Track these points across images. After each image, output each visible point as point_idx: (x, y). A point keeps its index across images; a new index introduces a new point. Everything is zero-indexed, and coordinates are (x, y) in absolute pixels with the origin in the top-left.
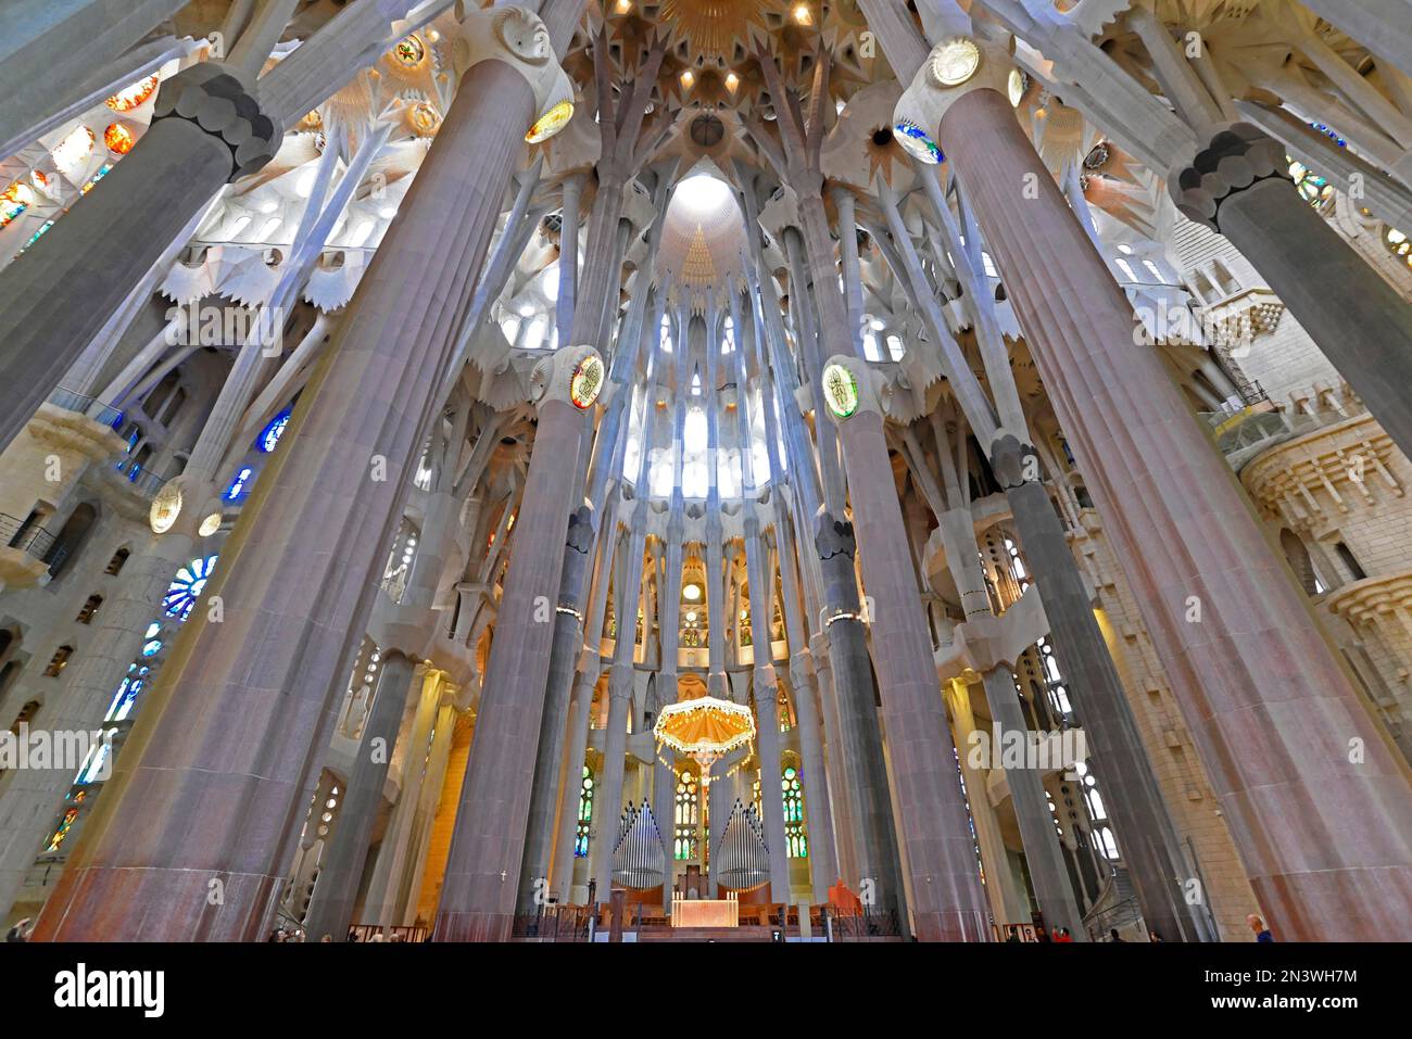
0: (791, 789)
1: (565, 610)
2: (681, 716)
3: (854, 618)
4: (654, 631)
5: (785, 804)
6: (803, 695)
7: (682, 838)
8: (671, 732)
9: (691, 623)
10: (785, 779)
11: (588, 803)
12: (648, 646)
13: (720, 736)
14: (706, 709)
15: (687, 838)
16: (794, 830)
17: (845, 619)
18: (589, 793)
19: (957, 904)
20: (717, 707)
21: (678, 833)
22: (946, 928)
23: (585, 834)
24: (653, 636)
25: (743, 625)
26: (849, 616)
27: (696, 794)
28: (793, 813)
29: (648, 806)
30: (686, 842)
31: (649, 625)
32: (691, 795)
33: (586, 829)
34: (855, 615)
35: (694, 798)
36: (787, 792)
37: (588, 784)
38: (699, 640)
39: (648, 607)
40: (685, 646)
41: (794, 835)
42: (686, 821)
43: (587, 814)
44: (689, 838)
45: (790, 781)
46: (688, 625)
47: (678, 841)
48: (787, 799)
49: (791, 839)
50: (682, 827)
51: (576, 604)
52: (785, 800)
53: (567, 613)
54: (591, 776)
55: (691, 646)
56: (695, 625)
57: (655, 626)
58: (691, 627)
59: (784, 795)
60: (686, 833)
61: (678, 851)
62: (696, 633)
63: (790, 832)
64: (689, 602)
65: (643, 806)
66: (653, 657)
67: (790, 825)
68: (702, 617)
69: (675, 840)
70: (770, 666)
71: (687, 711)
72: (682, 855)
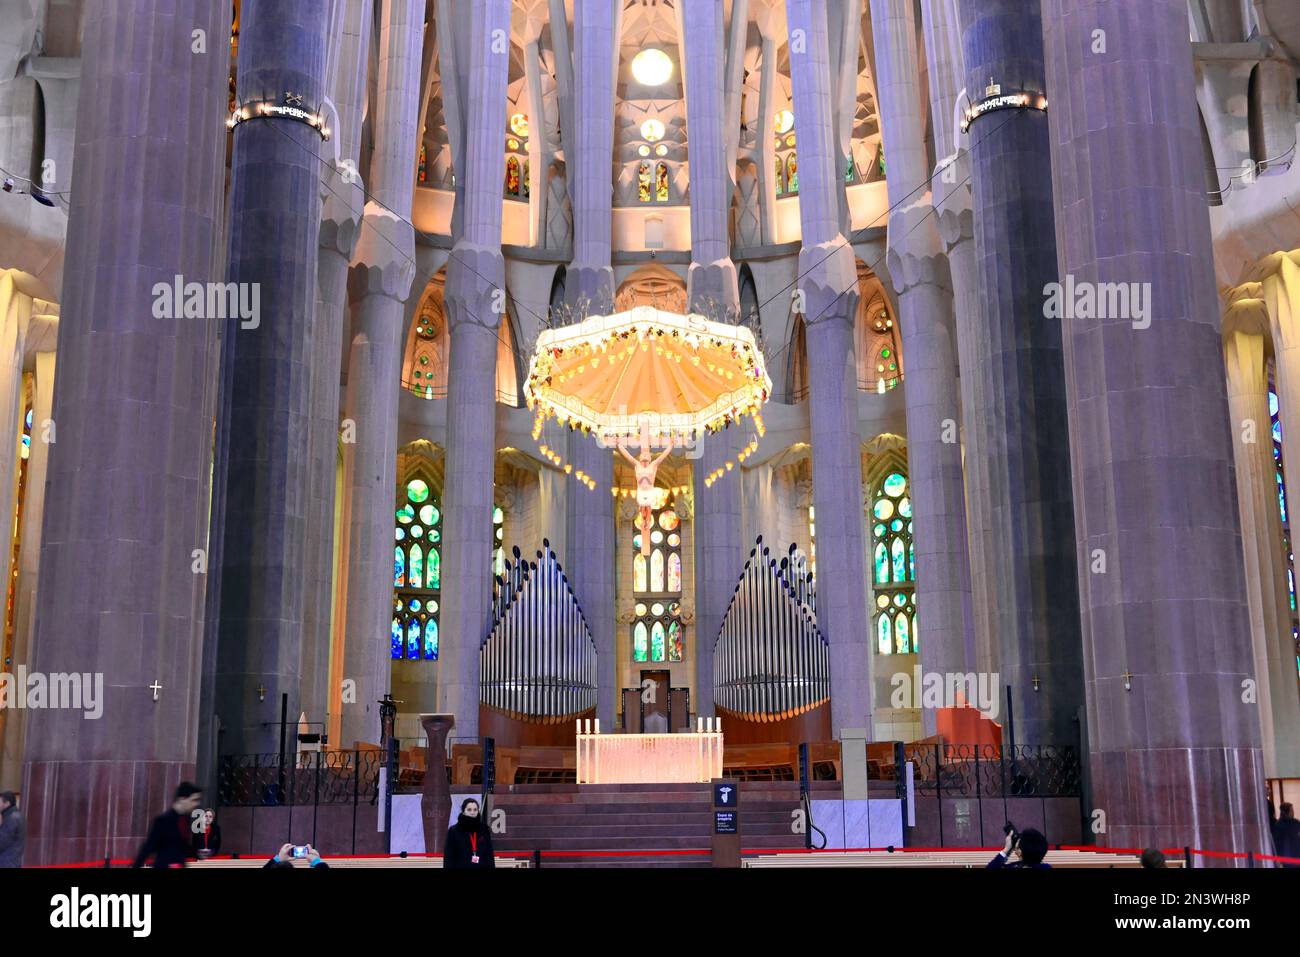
0: (896, 515)
1: (282, 110)
2: (581, 354)
3: (1033, 107)
4: (558, 169)
5: (881, 547)
6: (915, 306)
7: (649, 620)
8: (567, 392)
9: (652, 146)
10: (884, 496)
11: (433, 555)
12: (545, 205)
13: (689, 398)
14: (640, 335)
15: (661, 619)
16: (899, 601)
17: (1007, 107)
18: (434, 533)
19: (1187, 733)
20: (668, 331)
21: (641, 610)
22: (1153, 781)
23: (430, 616)
24: (557, 182)
25: (784, 147)
26: (1018, 100)
27: (677, 531)
28: (899, 567)
29: (553, 555)
30: (658, 628)
31: (546, 155)
32: (666, 534)
33: (432, 607)
34: (1034, 97)
35: (673, 540)
36: (888, 523)
37: (429, 515)
38: (672, 188)
39: (541, 110)
40: (640, 204)
41: (899, 610)
42: (657, 587)
43: (432, 575)
44: (666, 620)
45: (896, 501)
46: (644, 151)
47: (640, 628)
48: (888, 539)
49: (893, 618)
50: (648, 599)
51: (310, 96)
52: (882, 539)
53: (287, 117)
54: (434, 498)
55: (654, 203)
56: (662, 151)
57: (559, 155)
58: (653, 155)
59: (880, 531)
60: (658, 610)
61: (640, 644)
62: (666, 171)
63: (892, 604)
64: (647, 94)
65: (540, 555)
66: (559, 229)
67: (890, 590)
68: (677, 131)
69: (634, 624)
70: (840, 241)
71: (595, 342)
72: (649, 653)
